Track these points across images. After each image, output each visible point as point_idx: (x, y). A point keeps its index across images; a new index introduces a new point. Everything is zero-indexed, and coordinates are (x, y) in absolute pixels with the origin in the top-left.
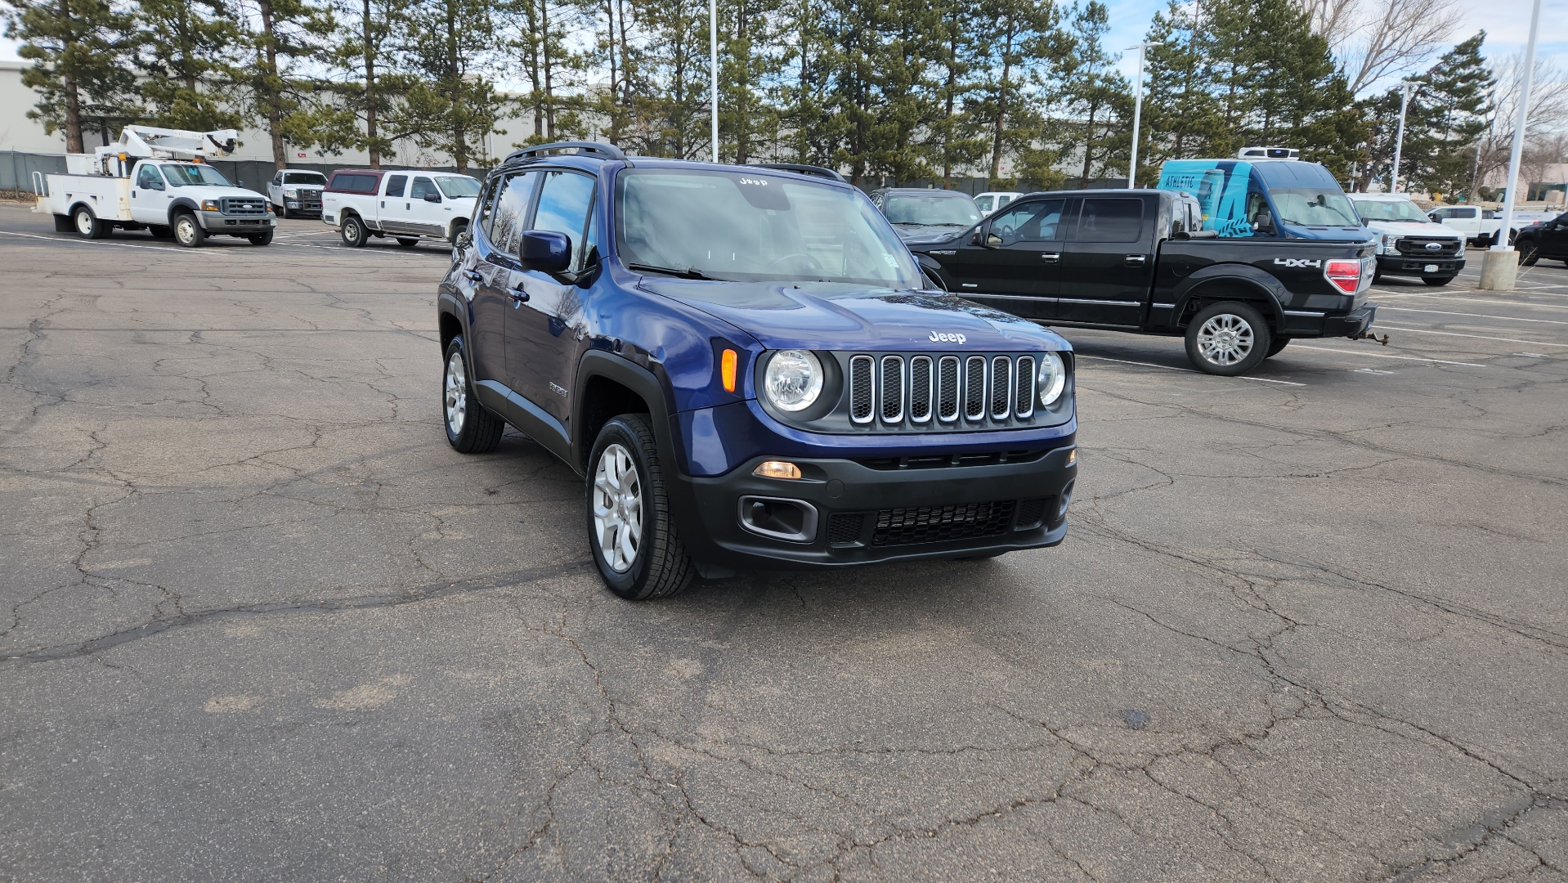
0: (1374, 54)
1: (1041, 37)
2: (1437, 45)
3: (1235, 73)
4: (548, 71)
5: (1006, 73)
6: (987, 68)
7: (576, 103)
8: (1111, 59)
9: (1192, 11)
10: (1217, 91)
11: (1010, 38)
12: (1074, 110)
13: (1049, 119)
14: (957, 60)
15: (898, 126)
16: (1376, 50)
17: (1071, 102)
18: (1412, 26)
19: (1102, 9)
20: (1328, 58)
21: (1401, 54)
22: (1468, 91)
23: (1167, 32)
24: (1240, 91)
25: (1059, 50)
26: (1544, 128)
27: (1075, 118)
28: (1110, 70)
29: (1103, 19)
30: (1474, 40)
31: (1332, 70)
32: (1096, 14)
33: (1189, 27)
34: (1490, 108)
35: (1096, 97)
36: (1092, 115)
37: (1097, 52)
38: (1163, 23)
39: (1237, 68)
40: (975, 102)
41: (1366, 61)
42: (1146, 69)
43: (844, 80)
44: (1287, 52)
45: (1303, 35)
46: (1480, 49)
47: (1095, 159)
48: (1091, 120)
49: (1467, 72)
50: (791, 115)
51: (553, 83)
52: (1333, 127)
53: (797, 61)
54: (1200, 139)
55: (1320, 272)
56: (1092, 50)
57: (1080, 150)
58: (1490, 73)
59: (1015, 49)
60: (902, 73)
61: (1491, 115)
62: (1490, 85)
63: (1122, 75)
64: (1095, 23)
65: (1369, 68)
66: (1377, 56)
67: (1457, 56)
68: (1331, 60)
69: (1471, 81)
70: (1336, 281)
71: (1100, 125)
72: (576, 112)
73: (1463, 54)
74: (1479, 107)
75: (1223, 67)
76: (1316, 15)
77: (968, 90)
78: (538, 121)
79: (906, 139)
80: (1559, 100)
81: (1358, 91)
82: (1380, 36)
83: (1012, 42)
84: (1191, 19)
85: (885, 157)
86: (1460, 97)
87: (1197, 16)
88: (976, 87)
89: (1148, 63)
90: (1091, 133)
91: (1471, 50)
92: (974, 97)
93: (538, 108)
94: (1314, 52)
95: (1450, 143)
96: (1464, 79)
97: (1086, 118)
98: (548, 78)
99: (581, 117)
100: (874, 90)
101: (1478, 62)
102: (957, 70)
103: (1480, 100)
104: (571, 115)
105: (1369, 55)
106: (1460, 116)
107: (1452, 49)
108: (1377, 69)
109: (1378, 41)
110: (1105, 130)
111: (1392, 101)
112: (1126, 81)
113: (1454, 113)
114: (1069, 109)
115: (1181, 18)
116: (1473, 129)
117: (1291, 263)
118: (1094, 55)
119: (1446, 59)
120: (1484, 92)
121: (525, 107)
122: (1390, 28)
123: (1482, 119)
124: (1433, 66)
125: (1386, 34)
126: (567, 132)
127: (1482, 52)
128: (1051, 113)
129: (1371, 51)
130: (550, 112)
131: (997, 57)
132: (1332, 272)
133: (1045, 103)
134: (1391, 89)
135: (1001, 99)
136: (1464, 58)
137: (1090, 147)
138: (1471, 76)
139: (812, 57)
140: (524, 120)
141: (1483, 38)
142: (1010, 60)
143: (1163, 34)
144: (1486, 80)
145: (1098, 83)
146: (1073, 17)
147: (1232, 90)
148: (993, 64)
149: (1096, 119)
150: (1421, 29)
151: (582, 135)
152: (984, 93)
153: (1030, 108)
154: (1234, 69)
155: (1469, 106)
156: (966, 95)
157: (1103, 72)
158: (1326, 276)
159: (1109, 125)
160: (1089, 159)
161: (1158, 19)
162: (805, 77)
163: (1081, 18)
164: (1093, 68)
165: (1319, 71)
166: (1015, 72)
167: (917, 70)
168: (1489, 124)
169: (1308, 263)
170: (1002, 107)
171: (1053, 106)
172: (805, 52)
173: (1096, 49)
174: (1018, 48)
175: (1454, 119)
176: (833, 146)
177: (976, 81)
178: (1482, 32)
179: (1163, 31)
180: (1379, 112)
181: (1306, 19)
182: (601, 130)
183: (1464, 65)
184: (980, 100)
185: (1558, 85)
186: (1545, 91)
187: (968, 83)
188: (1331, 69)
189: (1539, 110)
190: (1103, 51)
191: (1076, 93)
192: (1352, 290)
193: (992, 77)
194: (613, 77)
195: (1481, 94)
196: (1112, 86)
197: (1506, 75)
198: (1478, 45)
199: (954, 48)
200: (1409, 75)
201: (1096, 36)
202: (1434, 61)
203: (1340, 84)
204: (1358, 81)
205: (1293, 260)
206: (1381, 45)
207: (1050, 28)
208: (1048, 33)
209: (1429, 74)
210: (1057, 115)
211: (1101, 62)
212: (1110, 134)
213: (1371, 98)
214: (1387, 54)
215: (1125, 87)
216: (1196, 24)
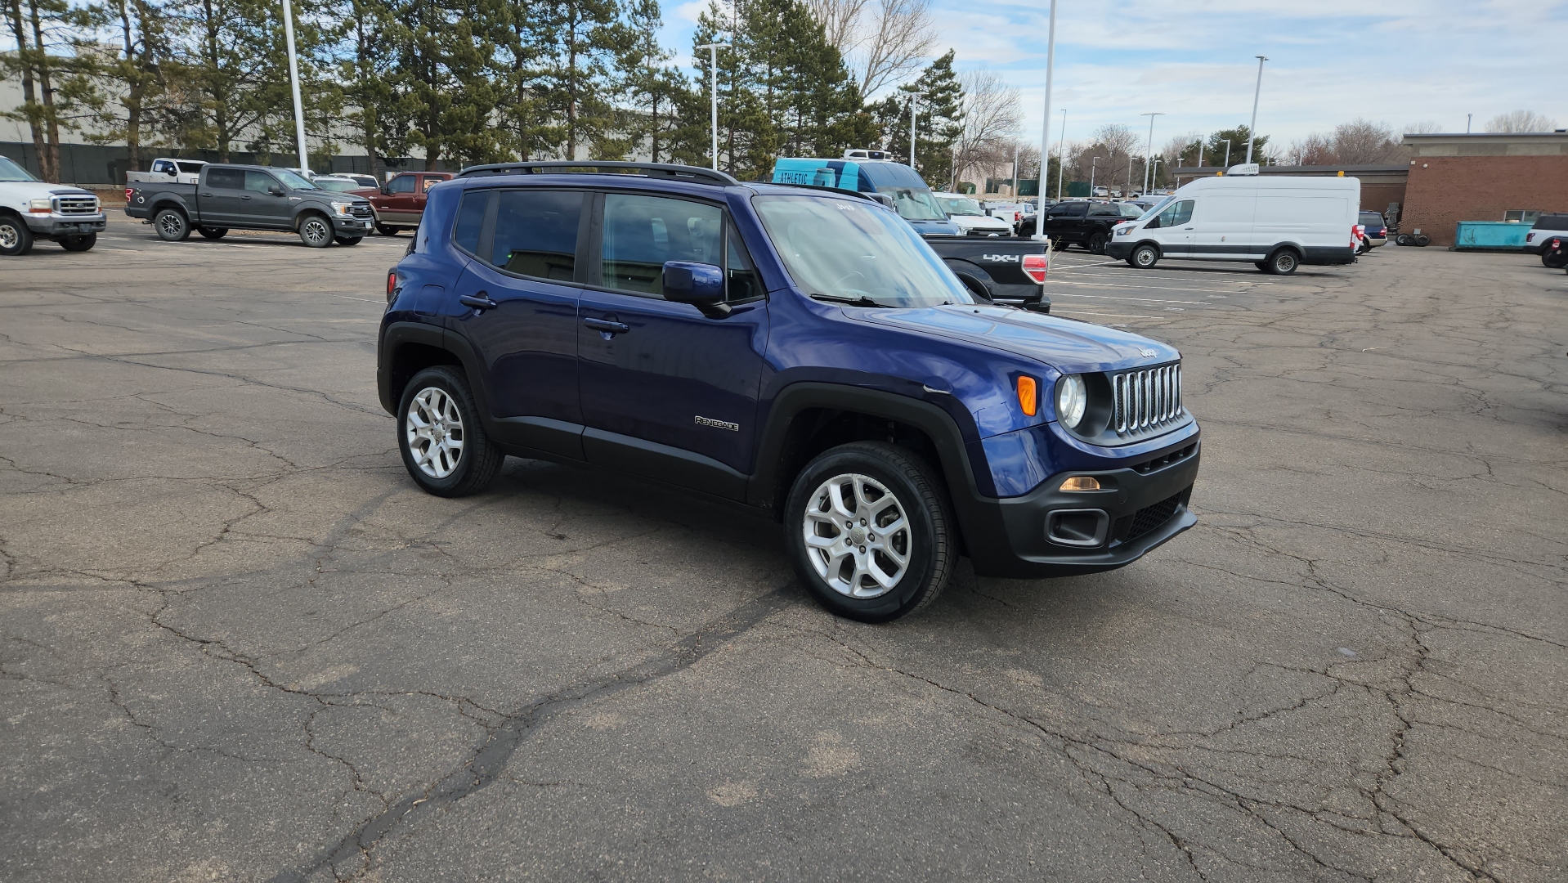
0: (874, 65)
1: (604, 29)
2: (921, 59)
3: (771, 74)
4: (36, 25)
5: (572, 61)
6: (555, 55)
7: (86, 65)
8: (667, 54)
9: (730, 14)
10: (760, 90)
11: (572, 27)
12: (639, 101)
13: (618, 109)
14: (523, 45)
15: (475, 109)
16: (876, 62)
17: (636, 94)
18: (902, 41)
19: (655, 5)
20: (842, 66)
21: (895, 65)
22: (946, 100)
23: (713, 32)
24: (777, 92)
25: (621, 42)
26: (1000, 133)
27: (639, 110)
28: (669, 65)
29: (656, 15)
30: (946, 57)
31: (846, 77)
32: (649, 10)
33: (729, 30)
34: (962, 115)
35: (659, 91)
36: (655, 108)
37: (653, 47)
38: (709, 24)
39: (773, 70)
40: (545, 88)
41: (869, 70)
42: (696, 67)
43: (407, 60)
44: (811, 59)
45: (822, 43)
46: (952, 65)
47: (662, 150)
48: (655, 113)
49: (944, 84)
50: (353, 91)
51: (45, 40)
52: (852, 128)
53: (353, 35)
54: (751, 135)
55: (1019, 265)
56: (649, 44)
57: (648, 141)
58: (960, 86)
59: (579, 38)
60: (473, 54)
61: (962, 122)
62: (961, 96)
63: (680, 71)
64: (649, 18)
65: (872, 77)
66: (876, 66)
67: (935, 70)
68: (845, 67)
69: (947, 92)
70: (1031, 272)
71: (662, 117)
72: (85, 77)
73: (939, 69)
74: (954, 115)
75: (760, 68)
76: (827, 27)
77: (539, 76)
78: (28, 85)
79: (484, 123)
80: (1008, 110)
81: (866, 96)
82: (878, 48)
83: (575, 30)
84: (730, 21)
85: (464, 142)
86: (940, 105)
87: (735, 19)
88: (546, 73)
89: (698, 61)
90: (657, 125)
91: (944, 63)
92: (545, 83)
93: (28, 71)
94: (830, 59)
95: (937, 144)
96: (942, 90)
97: (649, 110)
98: (38, 33)
99: (91, 83)
100: (443, 69)
101: (951, 76)
102: (522, 55)
103: (954, 109)
104: (81, 80)
105: (870, 65)
106: (939, 122)
107: (931, 64)
108: (877, 79)
109: (877, 52)
110: (669, 122)
111: (891, 107)
112: (685, 77)
113: (937, 119)
114: (634, 101)
115: (721, 19)
116: (953, 133)
117: (996, 258)
118: (651, 50)
119: (928, 72)
120: (956, 102)
121: (13, 68)
122: (885, 42)
123: (956, 124)
124: (919, 78)
125: (882, 47)
126: (75, 101)
127: (954, 67)
128: (618, 104)
129: (872, 62)
130: (45, 75)
131: (561, 46)
132: (1027, 266)
133: (611, 94)
134: (889, 96)
135: (571, 88)
136: (940, 72)
137: (656, 139)
138: (947, 88)
139: (368, 30)
140: (12, 84)
141: (953, 56)
142: (575, 49)
143: (709, 34)
144: (958, 91)
145: (659, 77)
146: (629, 12)
147: (770, 90)
148: (561, 51)
149: (659, 111)
150: (909, 46)
151: (96, 103)
152: (555, 80)
153: (599, 97)
154: (770, 70)
155: (947, 113)
156: (536, 81)
157: (662, 66)
158: (1024, 269)
159: (671, 118)
160: (656, 150)
161: (703, 19)
162: (363, 53)
163: (636, 12)
164: (651, 62)
165: (837, 77)
166: (582, 62)
167: (487, 52)
168: (962, 130)
169: (1009, 258)
170: (574, 94)
171: (619, 97)
172: (360, 24)
173: (652, 43)
174: (581, 37)
175: (937, 124)
176: (402, 128)
177: (545, 67)
178: (952, 51)
179: (709, 31)
180: (882, 116)
181: (822, 29)
182: (122, 99)
183: (941, 78)
184: (550, 86)
185: (1007, 98)
186: (997, 103)
187: (538, 69)
188: (844, 76)
189: (995, 118)
190: (659, 46)
191: (640, 85)
192: (1042, 280)
193: (561, 65)
194: (127, 38)
195: (954, 104)
196: (672, 81)
197: (970, 89)
198: (948, 63)
199: (518, 31)
200: (903, 86)
201: (652, 31)
202: (919, 74)
203: (852, 90)
204: (865, 87)
205: (998, 256)
206: (879, 58)
207: (611, 21)
208: (610, 25)
209: (916, 84)
210: (624, 106)
211: (658, 57)
212: (674, 126)
213: (875, 103)
214: (885, 65)
215: (684, 82)
216: (735, 26)
